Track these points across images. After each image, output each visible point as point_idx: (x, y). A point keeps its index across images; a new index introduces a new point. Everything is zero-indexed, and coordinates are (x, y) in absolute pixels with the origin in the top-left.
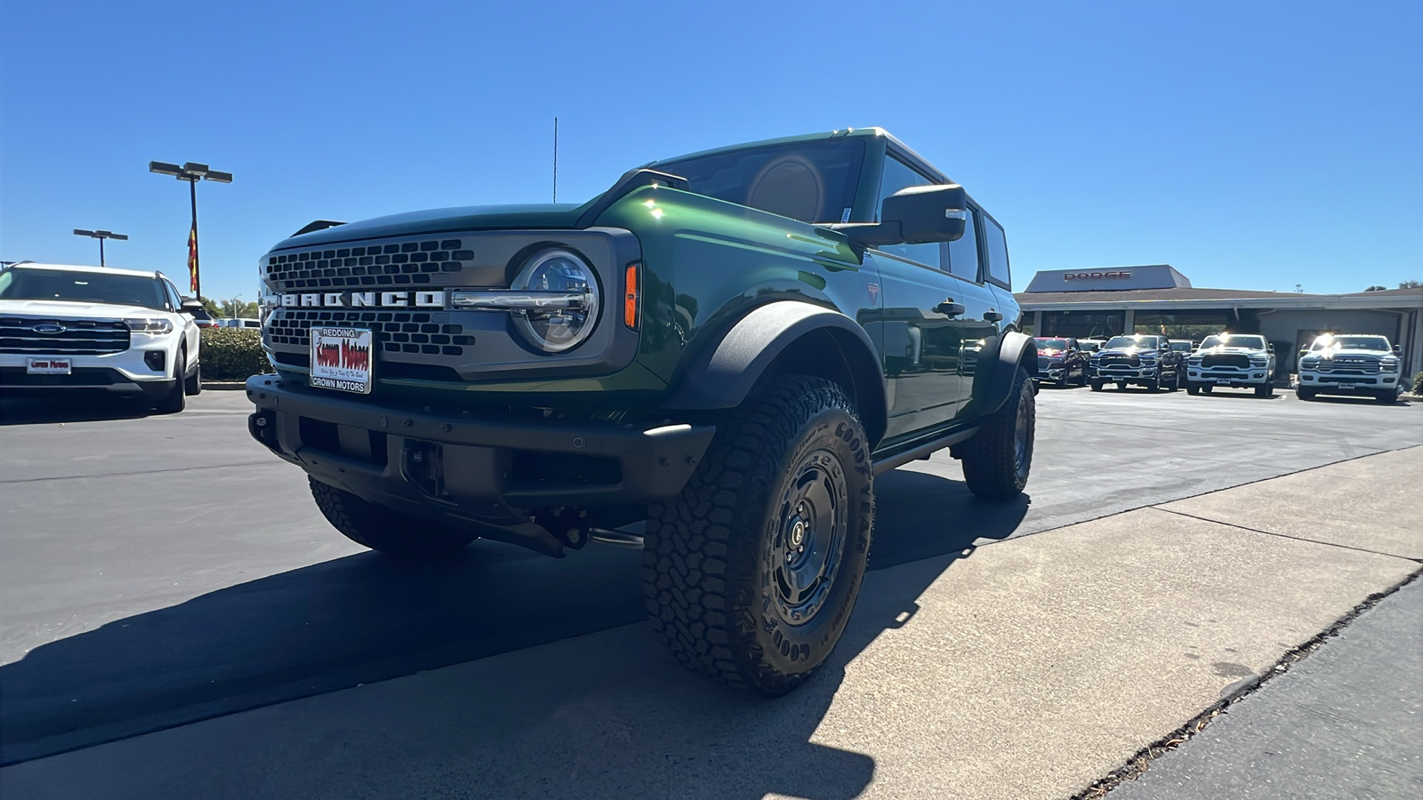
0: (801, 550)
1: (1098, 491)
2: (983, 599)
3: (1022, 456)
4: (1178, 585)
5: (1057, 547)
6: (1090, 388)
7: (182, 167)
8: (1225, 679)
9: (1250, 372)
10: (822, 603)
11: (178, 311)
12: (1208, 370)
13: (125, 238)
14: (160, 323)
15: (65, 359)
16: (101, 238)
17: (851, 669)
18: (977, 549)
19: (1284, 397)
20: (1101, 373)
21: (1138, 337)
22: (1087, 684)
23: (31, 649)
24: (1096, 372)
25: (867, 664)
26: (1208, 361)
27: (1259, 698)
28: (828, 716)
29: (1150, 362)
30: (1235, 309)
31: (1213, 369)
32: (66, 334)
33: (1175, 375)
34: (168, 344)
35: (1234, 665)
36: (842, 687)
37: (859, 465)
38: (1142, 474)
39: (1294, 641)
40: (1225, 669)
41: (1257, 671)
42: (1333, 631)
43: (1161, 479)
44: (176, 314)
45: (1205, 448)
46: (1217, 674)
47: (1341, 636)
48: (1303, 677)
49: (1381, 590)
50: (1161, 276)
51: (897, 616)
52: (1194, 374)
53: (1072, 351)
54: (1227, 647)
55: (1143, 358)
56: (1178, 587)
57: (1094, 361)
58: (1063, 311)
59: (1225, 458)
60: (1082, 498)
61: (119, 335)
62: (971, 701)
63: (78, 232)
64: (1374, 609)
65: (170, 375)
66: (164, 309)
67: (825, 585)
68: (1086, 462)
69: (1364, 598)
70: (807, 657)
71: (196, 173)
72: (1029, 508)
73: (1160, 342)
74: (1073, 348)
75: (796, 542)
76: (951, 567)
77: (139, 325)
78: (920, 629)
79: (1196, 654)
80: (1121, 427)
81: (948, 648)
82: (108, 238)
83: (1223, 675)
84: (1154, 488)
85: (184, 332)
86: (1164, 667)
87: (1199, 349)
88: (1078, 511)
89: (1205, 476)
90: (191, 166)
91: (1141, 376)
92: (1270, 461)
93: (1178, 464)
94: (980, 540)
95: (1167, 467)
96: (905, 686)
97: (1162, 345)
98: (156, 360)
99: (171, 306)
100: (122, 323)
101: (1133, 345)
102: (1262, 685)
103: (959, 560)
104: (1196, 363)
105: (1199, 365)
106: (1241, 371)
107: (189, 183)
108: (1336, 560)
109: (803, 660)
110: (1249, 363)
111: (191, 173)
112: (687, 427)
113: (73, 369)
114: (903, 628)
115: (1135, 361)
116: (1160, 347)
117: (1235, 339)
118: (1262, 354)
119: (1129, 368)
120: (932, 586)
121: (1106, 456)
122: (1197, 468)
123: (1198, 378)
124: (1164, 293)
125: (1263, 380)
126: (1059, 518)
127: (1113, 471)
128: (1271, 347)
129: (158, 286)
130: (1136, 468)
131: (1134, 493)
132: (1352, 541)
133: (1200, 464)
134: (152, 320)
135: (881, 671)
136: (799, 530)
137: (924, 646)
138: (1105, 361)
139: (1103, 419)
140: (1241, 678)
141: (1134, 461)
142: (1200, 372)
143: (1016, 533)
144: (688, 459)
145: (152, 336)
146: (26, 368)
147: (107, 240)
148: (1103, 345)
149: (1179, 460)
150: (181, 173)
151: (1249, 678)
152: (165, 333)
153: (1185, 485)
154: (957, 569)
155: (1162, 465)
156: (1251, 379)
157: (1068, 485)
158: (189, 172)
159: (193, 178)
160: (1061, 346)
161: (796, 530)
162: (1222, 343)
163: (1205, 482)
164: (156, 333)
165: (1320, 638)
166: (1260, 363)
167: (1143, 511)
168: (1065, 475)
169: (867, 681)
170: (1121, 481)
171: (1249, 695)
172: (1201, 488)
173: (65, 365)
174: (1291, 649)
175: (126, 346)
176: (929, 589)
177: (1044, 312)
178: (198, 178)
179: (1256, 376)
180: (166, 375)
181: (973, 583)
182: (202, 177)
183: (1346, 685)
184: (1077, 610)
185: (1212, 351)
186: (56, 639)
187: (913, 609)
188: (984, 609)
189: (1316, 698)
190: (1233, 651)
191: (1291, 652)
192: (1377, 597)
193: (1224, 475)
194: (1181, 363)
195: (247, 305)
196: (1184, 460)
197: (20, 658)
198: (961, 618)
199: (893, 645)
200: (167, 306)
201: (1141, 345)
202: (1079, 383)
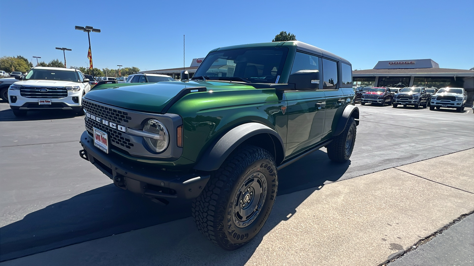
0: (249, 202)
1: (378, 159)
2: (319, 208)
3: (349, 147)
4: (391, 205)
5: (353, 186)
6: (392, 106)
7: (85, 28)
8: (392, 251)
9: (455, 103)
10: (255, 218)
11: (82, 82)
12: (439, 101)
13: (71, 50)
14: (76, 88)
15: (49, 100)
16: (64, 50)
17: (265, 238)
18: (324, 186)
19: (468, 112)
20: (397, 101)
21: (413, 88)
22: (342, 250)
23: (26, 215)
24: (395, 101)
25: (271, 235)
26: (439, 98)
27: (401, 260)
28: (252, 257)
29: (416, 98)
30: (455, 77)
31: (441, 101)
32: (49, 92)
33: (426, 102)
34: (79, 94)
35: (398, 245)
36: (260, 245)
37: (271, 174)
38: (397, 151)
39: (424, 235)
40: (394, 246)
41: (405, 249)
42: (441, 231)
43: (403, 154)
44: (82, 83)
45: (426, 139)
46: (390, 249)
47: (443, 233)
48: (421, 252)
49: (467, 212)
50: (427, 63)
51: (287, 216)
52: (433, 103)
53: (387, 93)
54: (398, 236)
55: (414, 96)
56: (391, 206)
57: (395, 96)
58: (386, 77)
59: (432, 144)
60: (370, 163)
61: (64, 92)
62: (301, 254)
63: (57, 48)
64: (461, 222)
65: (80, 104)
66: (78, 82)
67: (257, 212)
68: (377, 145)
69: (459, 216)
70: (247, 238)
71: (89, 30)
72: (349, 167)
73: (422, 90)
74: (388, 92)
75: (246, 200)
76: (312, 194)
77: (70, 88)
78: (293, 221)
79: (386, 239)
80: (397, 127)
81: (300, 230)
82: (66, 50)
83: (392, 249)
84: (399, 159)
85: (84, 90)
86: (372, 244)
87: (437, 93)
88: (366, 169)
89: (420, 153)
90: (87, 27)
91: (412, 103)
92: (449, 146)
93: (413, 146)
94: (327, 181)
95: (408, 148)
96: (281, 246)
97: (422, 91)
98: (76, 99)
99: (80, 81)
100: (65, 88)
101: (411, 91)
102: (405, 255)
103: (316, 191)
104: (435, 99)
105: (436, 99)
106: (452, 102)
107: (87, 33)
108: (456, 197)
109: (245, 239)
110: (456, 99)
111: (88, 29)
112: (199, 177)
113: (52, 103)
114: (288, 221)
115: (411, 97)
116: (421, 92)
117: (452, 90)
118: (461, 96)
119: (408, 100)
120: (303, 203)
121: (386, 142)
122: (419, 149)
123: (435, 104)
124: (427, 70)
125: (460, 106)
126: (358, 172)
127: (386, 150)
128: (466, 93)
129: (76, 74)
130: (395, 148)
131: (390, 160)
132: (465, 187)
133: (420, 147)
134: (74, 87)
135: (275, 239)
136: (247, 197)
137: (293, 229)
138: (399, 97)
139: (392, 122)
140: (398, 251)
141: (396, 145)
142: (435, 102)
143: (340, 179)
144: (200, 187)
145: (74, 92)
146: (38, 103)
147: (66, 51)
148: (400, 90)
149: (413, 144)
150: (85, 30)
151: (401, 251)
152: (78, 91)
153: (411, 158)
154: (315, 194)
155: (406, 147)
156: (455, 105)
157: (367, 156)
158: (87, 29)
159: (88, 31)
160: (383, 91)
161: (246, 197)
162: (446, 91)
163: (419, 156)
164: (75, 91)
165: (435, 234)
166: (460, 99)
167: (390, 170)
168: (368, 151)
169: (269, 243)
170: (387, 154)
171: (398, 259)
172: (417, 159)
173: (49, 102)
174: (422, 239)
175: (66, 95)
176: (302, 204)
177: (379, 77)
178: (90, 31)
179: (458, 104)
180: (79, 104)
181: (318, 201)
182: (91, 31)
183: (435, 257)
184: (350, 215)
185: (442, 94)
186: (33, 211)
187: (294, 212)
188: (318, 213)
189: (422, 262)
190: (400, 238)
191: (421, 240)
192: (465, 215)
193: (428, 152)
194: (429, 98)
195: (110, 70)
196: (416, 145)
197: (22, 218)
198: (309, 217)
199: (282, 228)
200: (79, 81)
201: (415, 91)
202: (389, 104)
